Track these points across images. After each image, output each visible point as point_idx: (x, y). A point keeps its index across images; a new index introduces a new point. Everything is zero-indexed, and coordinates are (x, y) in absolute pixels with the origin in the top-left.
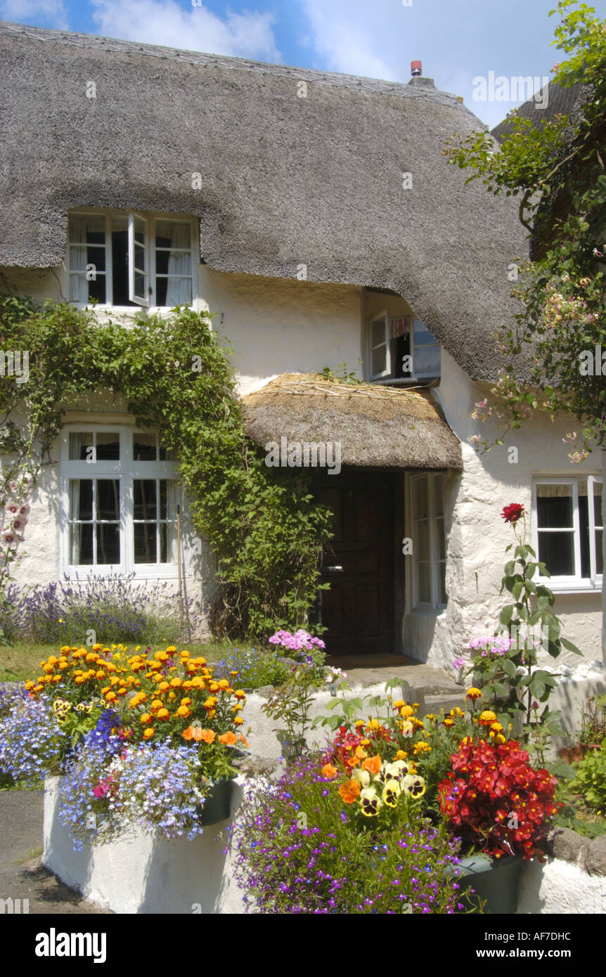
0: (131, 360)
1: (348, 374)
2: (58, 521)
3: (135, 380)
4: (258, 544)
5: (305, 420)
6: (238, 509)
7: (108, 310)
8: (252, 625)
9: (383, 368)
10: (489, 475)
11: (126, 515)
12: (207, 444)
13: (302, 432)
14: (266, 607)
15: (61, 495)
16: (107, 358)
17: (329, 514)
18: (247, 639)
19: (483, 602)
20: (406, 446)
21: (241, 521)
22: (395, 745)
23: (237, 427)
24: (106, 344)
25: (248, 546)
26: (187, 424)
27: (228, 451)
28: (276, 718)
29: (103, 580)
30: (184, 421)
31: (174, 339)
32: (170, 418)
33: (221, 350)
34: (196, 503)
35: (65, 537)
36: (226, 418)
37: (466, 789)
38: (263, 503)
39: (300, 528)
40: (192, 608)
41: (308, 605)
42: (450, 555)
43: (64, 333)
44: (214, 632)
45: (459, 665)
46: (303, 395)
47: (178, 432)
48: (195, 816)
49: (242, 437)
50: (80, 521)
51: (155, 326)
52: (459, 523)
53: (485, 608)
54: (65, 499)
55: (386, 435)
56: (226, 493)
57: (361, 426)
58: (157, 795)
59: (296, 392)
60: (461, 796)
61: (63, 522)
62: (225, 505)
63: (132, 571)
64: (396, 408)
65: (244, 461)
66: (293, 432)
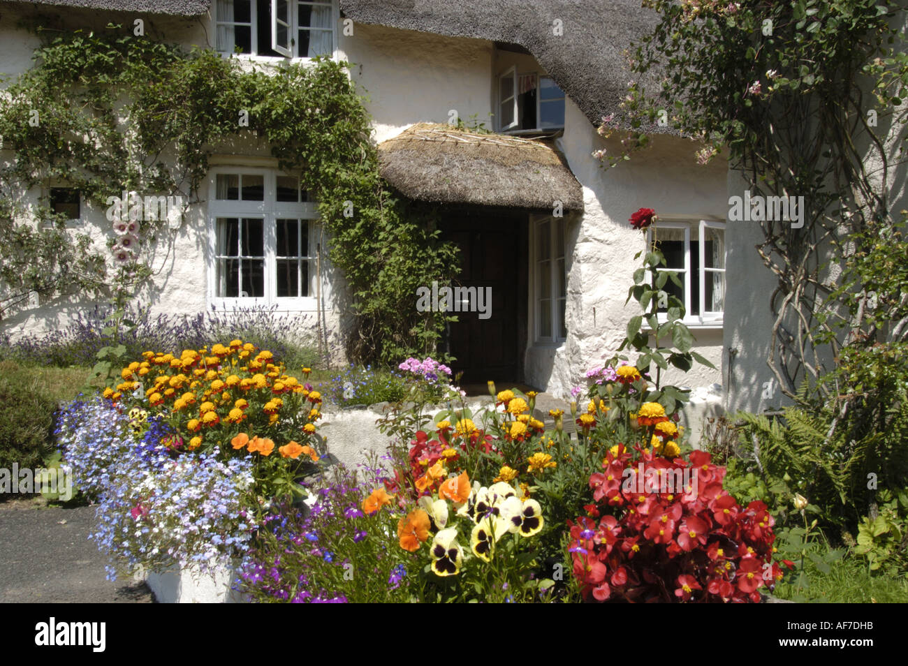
0: (272, 105)
1: (478, 125)
2: (206, 257)
3: (277, 124)
4: (389, 277)
5: (436, 163)
6: (373, 246)
7: (252, 60)
8: (384, 353)
9: (511, 120)
10: (607, 217)
11: (269, 252)
12: (345, 185)
13: (433, 173)
14: (397, 337)
15: (208, 231)
16: (249, 101)
17: (456, 249)
18: (380, 367)
19: (600, 335)
20: (531, 189)
21: (375, 257)
22: (499, 458)
23: (372, 170)
24: (249, 89)
25: (381, 279)
26: (325, 166)
27: (364, 191)
28: (390, 434)
29: (248, 311)
30: (323, 163)
31: (314, 87)
32: (310, 160)
33: (359, 98)
34: (334, 240)
35: (212, 271)
36: (362, 161)
37: (620, 535)
38: (396, 239)
39: (429, 262)
40: (331, 339)
41: (436, 336)
42: (571, 292)
43: (208, 77)
44: (351, 361)
45: (577, 392)
46: (435, 141)
47: (317, 174)
48: (245, 547)
49: (377, 179)
50: (226, 257)
51: (296, 74)
52: (579, 262)
53: (602, 341)
54: (212, 237)
55: (512, 179)
56: (361, 231)
57: (489, 170)
58: (193, 520)
59: (429, 139)
60: (609, 547)
61: (210, 257)
62: (360, 242)
63: (275, 304)
64: (522, 155)
65: (379, 202)
66: (424, 173)
